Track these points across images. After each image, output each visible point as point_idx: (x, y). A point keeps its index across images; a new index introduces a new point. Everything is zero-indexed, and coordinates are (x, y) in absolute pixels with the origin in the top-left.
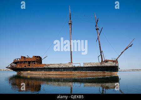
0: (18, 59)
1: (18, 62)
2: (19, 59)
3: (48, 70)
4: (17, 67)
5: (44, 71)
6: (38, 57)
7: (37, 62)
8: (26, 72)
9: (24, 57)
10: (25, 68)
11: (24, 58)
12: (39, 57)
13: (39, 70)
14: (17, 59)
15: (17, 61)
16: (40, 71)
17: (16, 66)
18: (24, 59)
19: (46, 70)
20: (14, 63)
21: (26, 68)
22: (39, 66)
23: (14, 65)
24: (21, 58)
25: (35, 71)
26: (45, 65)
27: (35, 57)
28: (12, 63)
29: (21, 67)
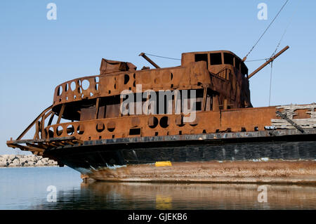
0: (86, 85)
1: (87, 102)
2: (91, 78)
3: (302, 154)
4: (84, 138)
5: (273, 155)
6: (216, 58)
7: (211, 93)
8: (146, 169)
9: (125, 66)
10: (132, 139)
11: (122, 75)
12: (229, 57)
13: (229, 156)
14: (77, 81)
15: (76, 98)
16: (239, 157)
17: (76, 133)
18: (121, 81)
19: (288, 154)
20: (56, 109)
21: (141, 139)
22: (233, 124)
23: (61, 123)
24: (104, 73)
25: (206, 159)
26: (279, 112)
27: (200, 57)
28: (43, 115)
29: (106, 137)
